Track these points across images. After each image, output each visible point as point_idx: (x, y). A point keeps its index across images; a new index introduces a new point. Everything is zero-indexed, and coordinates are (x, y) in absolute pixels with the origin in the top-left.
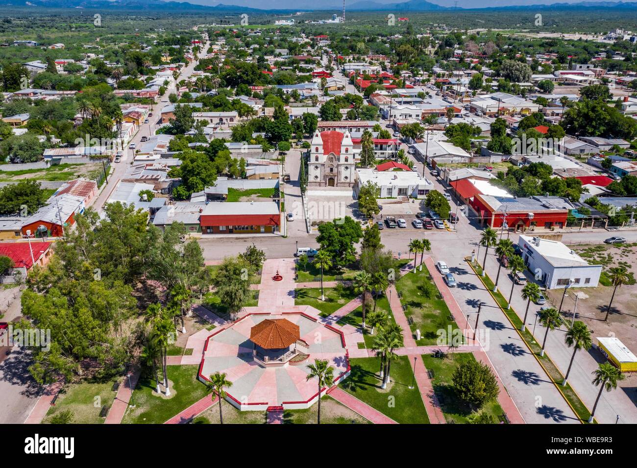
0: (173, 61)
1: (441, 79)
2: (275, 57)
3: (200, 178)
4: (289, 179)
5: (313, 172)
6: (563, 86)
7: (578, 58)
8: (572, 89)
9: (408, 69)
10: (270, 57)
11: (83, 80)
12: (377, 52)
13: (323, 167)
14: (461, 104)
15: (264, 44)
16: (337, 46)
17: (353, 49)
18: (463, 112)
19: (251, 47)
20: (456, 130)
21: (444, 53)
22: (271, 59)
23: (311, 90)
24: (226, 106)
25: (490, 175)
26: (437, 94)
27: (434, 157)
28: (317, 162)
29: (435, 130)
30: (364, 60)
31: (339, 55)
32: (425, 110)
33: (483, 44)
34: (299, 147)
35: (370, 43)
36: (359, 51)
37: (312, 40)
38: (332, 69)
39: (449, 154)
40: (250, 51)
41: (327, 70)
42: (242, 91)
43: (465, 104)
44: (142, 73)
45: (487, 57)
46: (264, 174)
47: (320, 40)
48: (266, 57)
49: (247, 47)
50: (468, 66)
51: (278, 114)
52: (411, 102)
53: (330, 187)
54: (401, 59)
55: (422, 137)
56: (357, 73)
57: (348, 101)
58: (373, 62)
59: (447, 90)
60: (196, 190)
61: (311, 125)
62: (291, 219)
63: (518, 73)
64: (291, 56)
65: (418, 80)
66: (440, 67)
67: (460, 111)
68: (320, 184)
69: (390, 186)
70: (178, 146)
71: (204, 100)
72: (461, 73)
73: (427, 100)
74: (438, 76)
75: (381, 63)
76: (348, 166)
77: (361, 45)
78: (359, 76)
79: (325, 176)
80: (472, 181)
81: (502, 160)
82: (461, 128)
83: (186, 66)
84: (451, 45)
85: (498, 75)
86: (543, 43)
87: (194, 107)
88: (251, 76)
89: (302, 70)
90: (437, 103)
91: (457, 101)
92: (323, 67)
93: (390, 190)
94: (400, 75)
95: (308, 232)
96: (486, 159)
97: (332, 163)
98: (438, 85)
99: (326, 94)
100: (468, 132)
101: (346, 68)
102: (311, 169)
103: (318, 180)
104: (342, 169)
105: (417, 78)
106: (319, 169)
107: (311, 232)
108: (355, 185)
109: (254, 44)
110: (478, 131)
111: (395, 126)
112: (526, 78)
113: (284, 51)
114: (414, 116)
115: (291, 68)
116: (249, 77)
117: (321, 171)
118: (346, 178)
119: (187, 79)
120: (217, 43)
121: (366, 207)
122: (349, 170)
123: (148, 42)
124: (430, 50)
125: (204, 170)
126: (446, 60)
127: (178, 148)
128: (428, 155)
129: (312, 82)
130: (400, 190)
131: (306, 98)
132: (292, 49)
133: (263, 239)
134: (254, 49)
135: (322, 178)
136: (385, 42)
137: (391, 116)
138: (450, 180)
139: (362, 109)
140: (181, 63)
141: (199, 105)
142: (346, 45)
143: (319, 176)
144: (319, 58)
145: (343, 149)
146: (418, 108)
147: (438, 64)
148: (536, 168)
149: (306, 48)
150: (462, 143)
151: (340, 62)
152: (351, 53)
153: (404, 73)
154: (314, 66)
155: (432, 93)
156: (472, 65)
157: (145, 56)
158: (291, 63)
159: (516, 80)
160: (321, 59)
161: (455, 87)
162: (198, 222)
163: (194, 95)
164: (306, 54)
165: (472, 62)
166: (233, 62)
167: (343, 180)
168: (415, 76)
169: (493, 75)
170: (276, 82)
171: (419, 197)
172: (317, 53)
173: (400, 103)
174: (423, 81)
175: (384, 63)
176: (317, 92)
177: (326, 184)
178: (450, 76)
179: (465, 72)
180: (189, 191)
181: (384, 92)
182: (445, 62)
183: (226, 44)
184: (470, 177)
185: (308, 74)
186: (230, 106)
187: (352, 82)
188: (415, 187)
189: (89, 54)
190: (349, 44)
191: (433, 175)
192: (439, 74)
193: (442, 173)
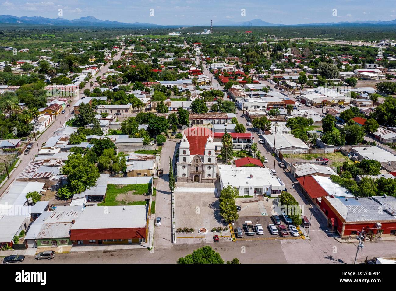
0: (96, 62)
1: (277, 76)
2: (165, 58)
3: (81, 181)
4: (161, 173)
5: (181, 171)
6: (362, 81)
7: (367, 60)
8: (368, 83)
9: (254, 68)
10: (162, 59)
11: (27, 77)
12: (232, 55)
13: (189, 167)
14: (294, 96)
15: (159, 49)
16: (206, 51)
17: (217, 52)
18: (297, 104)
19: (151, 51)
20: (295, 123)
21: (277, 56)
22: (162, 60)
23: (187, 85)
24: (123, 100)
25: (329, 170)
26: (275, 88)
27: (280, 149)
28: (184, 163)
29: (278, 121)
30: (224, 60)
31: (208, 57)
32: (269, 103)
33: (301, 49)
34: (174, 137)
35: (228, 49)
36: (221, 54)
37: (191, 46)
38: (202, 69)
39: (293, 147)
40: (149, 54)
41: (199, 69)
42: (138, 87)
43: (296, 96)
44: (72, 71)
45: (306, 58)
46: (140, 171)
47: (196, 46)
48: (159, 59)
49: (148, 51)
50: (294, 65)
51: (160, 109)
52: (258, 95)
53: (196, 183)
54: (249, 60)
55: (269, 129)
56: (220, 71)
57: (213, 95)
58: (230, 61)
59: (282, 84)
60: (78, 192)
61: (184, 119)
62: (159, 224)
63: (330, 72)
64: (175, 58)
65: (262, 76)
66: (275, 66)
67: (294, 103)
68: (187, 180)
69: (247, 186)
70: (77, 139)
71: (108, 94)
72: (290, 70)
73: (269, 93)
74: (275, 73)
75: (235, 63)
76: (211, 166)
77: (222, 50)
78: (221, 74)
79: (191, 174)
80: (316, 178)
81: (334, 150)
82: (299, 121)
83: (105, 65)
84: (280, 50)
85: (316, 72)
86: (340, 49)
87: (100, 100)
88: (146, 74)
89: (182, 69)
90: (277, 96)
91: (290, 93)
92: (196, 66)
93: (247, 190)
94: (249, 72)
95: (172, 242)
96: (321, 151)
97: (197, 164)
98: (276, 80)
99: (197, 89)
100: (304, 124)
101: (212, 67)
102: (180, 168)
103: (186, 177)
104: (206, 168)
105: (261, 75)
106: (186, 168)
107: (175, 242)
108: (217, 182)
109: (152, 49)
110: (311, 122)
111: (247, 116)
112: (336, 75)
113: (172, 54)
114: (261, 108)
115: (175, 67)
116: (144, 75)
117: (188, 170)
118: (209, 175)
119: (102, 76)
120: (129, 48)
121: (226, 213)
122: (212, 169)
123: (84, 47)
124: (268, 54)
125: (85, 173)
126: (279, 60)
127: (76, 141)
128: (275, 147)
129: (188, 78)
130: (255, 189)
131: (183, 91)
132: (177, 52)
133: (129, 252)
134: (152, 53)
135: (189, 175)
136: (238, 48)
137: (244, 107)
138: (296, 175)
139: (222, 104)
140: (101, 63)
141: (104, 98)
142: (212, 50)
143: (186, 174)
144: (194, 59)
145: (206, 152)
146: (264, 101)
147: (274, 64)
148: (369, 166)
149: (186, 52)
150: (302, 136)
151: (208, 62)
152: (216, 56)
153: (252, 71)
154: (191, 65)
155: (272, 87)
156: (297, 64)
157: (75, 60)
158: (176, 63)
159: (329, 76)
160: (196, 60)
161: (288, 83)
162: (68, 236)
163: (103, 90)
164: (186, 56)
165: (296, 62)
166: (137, 63)
167: (206, 177)
168: (259, 73)
169: (312, 72)
170: (162, 79)
171: (272, 196)
172: (193, 56)
173: (250, 95)
174: (265, 77)
175: (237, 63)
176: (191, 87)
177: (192, 180)
178: (283, 72)
179: (293, 70)
180: (72, 191)
181: (238, 87)
182: (278, 62)
183: (134, 49)
184: (314, 174)
185: (186, 71)
186: (126, 100)
187: (216, 78)
188: (268, 187)
189: (42, 56)
190: (214, 49)
191: (281, 167)
192: (276, 72)
193: (288, 166)
